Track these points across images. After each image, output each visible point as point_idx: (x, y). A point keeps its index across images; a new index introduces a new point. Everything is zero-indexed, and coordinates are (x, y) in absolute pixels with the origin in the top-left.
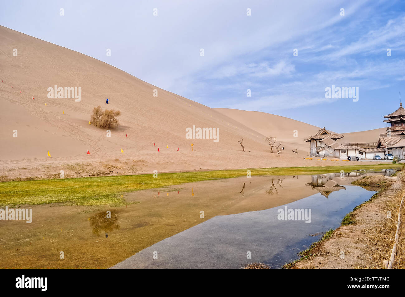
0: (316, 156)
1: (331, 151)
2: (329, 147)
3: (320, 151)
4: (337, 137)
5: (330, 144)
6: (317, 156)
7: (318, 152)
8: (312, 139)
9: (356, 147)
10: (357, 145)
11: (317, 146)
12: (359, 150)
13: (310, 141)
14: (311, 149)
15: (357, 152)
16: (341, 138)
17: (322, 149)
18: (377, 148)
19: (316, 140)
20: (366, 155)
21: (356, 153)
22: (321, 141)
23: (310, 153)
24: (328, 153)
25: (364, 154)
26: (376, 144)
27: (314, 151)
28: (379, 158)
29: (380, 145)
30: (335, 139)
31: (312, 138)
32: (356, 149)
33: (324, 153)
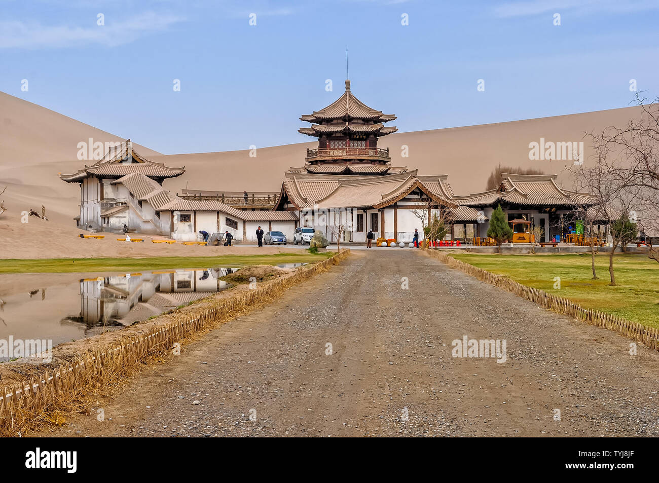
0: (100, 230)
1: (147, 214)
2: (140, 203)
3: (112, 215)
4: (163, 173)
5: (144, 194)
6: (102, 231)
7: (105, 218)
8: (90, 176)
9: (217, 206)
10: (221, 198)
11: (102, 198)
12: (227, 214)
13: (80, 180)
14: (82, 205)
15: (222, 219)
16: (176, 176)
17: (120, 207)
18: (277, 210)
19: (101, 178)
20: (245, 229)
21: (218, 222)
22: (115, 184)
23: (78, 220)
24: (138, 222)
25: (240, 226)
26: (275, 197)
27: (92, 210)
28: (280, 238)
29: (283, 202)
30: (160, 179)
31: (88, 173)
32: (218, 212)
33: (126, 221)
